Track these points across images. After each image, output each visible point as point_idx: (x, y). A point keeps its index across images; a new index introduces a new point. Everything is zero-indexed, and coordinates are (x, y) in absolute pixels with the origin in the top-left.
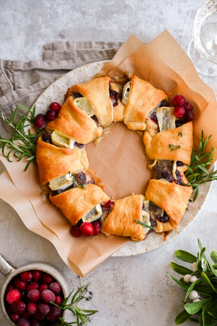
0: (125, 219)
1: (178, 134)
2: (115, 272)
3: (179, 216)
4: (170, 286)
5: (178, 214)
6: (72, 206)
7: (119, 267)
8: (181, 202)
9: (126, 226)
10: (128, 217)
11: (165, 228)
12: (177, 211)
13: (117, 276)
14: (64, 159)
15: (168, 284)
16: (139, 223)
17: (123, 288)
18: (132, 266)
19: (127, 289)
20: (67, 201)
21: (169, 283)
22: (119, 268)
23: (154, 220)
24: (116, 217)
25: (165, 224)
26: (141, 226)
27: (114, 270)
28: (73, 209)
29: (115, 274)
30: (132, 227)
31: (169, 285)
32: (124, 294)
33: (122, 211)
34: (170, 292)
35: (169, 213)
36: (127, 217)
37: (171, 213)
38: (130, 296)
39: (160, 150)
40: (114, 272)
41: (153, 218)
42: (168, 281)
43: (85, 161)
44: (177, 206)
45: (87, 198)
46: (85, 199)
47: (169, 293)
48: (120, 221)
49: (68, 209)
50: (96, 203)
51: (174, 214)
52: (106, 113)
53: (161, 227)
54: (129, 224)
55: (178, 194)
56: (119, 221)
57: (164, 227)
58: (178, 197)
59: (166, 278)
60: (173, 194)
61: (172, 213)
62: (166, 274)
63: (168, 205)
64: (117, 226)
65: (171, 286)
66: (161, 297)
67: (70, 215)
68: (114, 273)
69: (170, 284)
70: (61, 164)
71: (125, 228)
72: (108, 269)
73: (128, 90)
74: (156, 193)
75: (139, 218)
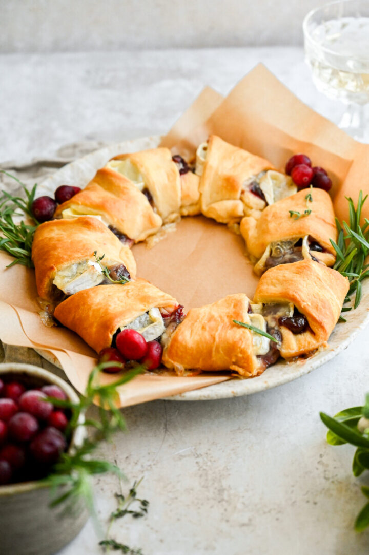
0: (212, 324)
1: (304, 198)
2: (200, 460)
3: (328, 313)
4: (333, 482)
5: (324, 307)
6: (99, 306)
7: (209, 450)
8: (326, 289)
9: (215, 335)
10: (219, 320)
11: (301, 344)
12: (322, 301)
13: (205, 467)
14: (86, 237)
15: (327, 476)
16: (242, 326)
17: (221, 491)
18: (238, 447)
19: (232, 492)
20: (89, 300)
21: (330, 475)
22: (208, 452)
23: (276, 328)
24: (193, 324)
25: (301, 337)
26: (247, 331)
27: (198, 457)
28: (102, 311)
29: (201, 464)
30: (228, 335)
31: (331, 480)
32: (224, 503)
33: (205, 313)
34: (334, 493)
35: (305, 304)
36: (215, 320)
37: (309, 304)
38: (240, 506)
39: (272, 226)
40: (198, 460)
41: (273, 324)
42: (327, 473)
43: (127, 257)
44: (320, 293)
45: (132, 295)
46: (127, 296)
47: (331, 495)
48: (203, 328)
49: (91, 313)
50: (150, 301)
51: (317, 308)
52: (166, 182)
53: (292, 343)
54: (222, 330)
55: (318, 274)
56: (200, 328)
57: (299, 341)
58: (320, 280)
59: (321, 468)
60: (309, 272)
61: (312, 304)
62: (319, 459)
63: (300, 290)
64: (197, 338)
65: (336, 482)
66: (315, 503)
67: (96, 324)
68: (197, 463)
69: (333, 477)
70: (80, 242)
71: (214, 339)
72: (183, 454)
73: (205, 149)
74: (274, 281)
75: (242, 318)
